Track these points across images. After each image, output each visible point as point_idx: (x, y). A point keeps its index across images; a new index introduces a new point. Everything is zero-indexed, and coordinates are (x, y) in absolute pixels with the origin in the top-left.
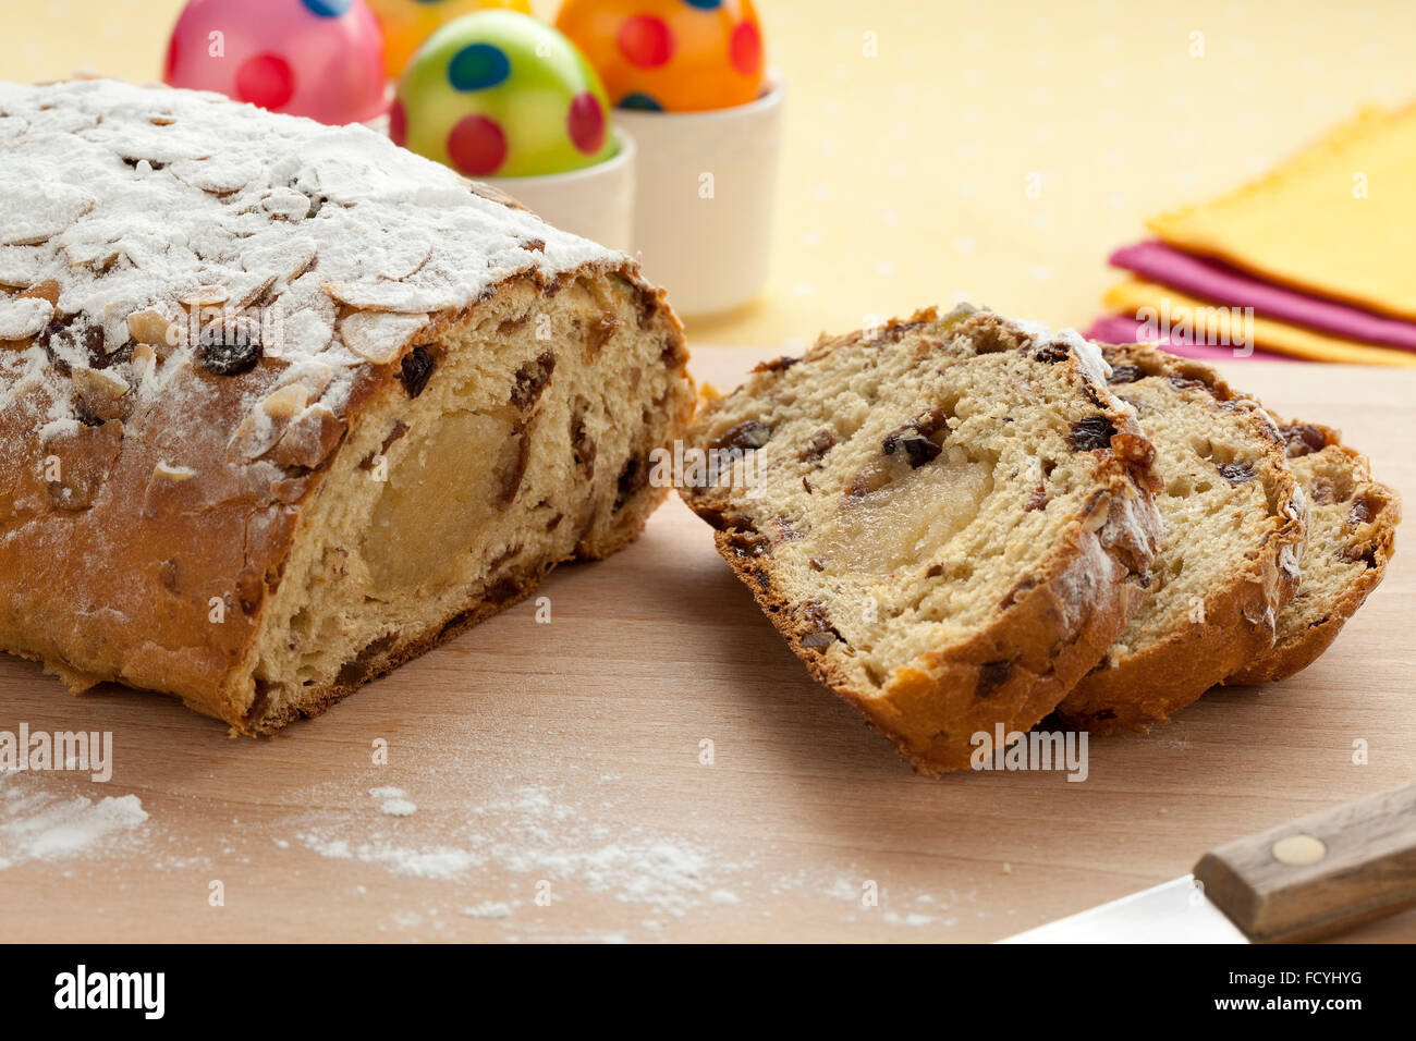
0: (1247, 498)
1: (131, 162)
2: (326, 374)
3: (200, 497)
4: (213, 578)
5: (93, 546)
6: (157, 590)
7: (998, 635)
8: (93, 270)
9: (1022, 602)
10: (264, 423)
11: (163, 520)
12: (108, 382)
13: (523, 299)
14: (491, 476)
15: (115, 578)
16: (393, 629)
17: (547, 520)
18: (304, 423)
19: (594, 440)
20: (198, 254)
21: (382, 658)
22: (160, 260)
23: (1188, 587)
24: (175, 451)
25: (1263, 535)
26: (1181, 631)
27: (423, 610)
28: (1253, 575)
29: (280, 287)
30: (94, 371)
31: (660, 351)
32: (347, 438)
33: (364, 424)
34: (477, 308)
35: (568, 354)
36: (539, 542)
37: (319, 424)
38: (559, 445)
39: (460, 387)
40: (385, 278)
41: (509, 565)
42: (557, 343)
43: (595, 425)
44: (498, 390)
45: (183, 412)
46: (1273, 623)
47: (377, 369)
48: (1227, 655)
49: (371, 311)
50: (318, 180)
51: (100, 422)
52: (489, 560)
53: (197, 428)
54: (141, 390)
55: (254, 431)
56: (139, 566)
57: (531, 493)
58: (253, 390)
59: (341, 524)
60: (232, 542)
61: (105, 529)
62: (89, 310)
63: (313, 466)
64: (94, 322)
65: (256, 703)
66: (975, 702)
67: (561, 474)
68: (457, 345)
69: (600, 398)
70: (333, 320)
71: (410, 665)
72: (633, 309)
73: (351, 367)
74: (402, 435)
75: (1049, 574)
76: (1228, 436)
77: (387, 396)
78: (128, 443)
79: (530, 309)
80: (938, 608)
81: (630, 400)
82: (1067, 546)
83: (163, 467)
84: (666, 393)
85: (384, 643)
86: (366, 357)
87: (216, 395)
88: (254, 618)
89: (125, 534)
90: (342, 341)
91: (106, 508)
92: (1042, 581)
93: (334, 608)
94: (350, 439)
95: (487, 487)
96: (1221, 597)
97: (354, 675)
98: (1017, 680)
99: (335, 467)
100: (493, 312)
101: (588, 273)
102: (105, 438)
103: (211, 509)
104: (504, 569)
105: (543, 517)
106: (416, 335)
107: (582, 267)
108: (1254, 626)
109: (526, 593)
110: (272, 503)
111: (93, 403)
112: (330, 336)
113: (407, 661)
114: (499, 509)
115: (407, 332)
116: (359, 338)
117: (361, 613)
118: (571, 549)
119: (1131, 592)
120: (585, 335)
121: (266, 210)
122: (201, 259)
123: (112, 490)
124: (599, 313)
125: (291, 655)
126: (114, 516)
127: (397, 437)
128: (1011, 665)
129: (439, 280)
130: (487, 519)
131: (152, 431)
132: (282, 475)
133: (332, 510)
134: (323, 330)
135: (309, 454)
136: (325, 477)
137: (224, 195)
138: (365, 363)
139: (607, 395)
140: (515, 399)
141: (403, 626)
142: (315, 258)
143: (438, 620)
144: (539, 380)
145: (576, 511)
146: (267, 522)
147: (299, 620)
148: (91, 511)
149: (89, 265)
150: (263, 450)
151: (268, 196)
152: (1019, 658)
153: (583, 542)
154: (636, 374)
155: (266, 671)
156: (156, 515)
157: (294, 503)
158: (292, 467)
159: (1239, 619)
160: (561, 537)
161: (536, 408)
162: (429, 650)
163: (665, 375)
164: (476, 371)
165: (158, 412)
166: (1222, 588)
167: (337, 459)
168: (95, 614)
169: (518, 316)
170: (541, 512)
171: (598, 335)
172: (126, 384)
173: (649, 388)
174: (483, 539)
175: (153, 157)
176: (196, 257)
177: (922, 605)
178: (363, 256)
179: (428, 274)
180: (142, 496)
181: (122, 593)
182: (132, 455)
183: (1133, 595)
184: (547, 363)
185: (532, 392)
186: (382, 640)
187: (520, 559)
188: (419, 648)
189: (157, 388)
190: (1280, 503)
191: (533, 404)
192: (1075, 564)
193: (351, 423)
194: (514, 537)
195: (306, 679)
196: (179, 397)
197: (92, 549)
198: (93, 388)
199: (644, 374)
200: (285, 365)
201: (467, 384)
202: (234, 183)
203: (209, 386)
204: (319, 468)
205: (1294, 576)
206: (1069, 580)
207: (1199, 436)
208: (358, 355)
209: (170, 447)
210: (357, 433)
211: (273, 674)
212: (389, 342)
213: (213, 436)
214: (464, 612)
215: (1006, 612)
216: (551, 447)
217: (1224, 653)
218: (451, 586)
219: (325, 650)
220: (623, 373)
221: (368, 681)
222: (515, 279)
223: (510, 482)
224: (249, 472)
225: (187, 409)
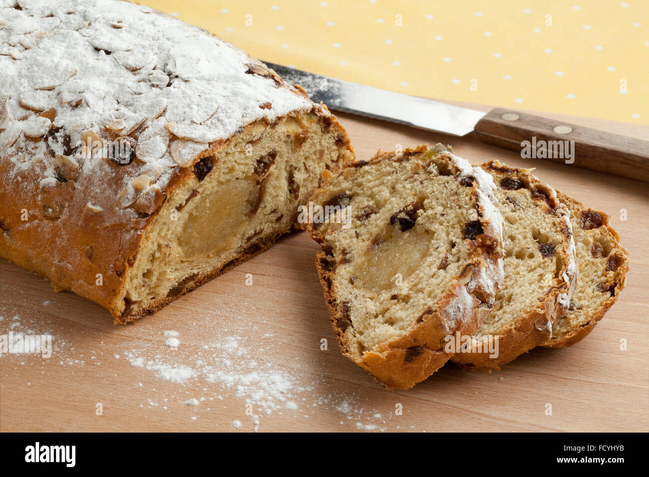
0: (548, 266)
1: (97, 50)
2: (160, 170)
3: (103, 221)
4: (107, 258)
5: (61, 235)
6: (84, 259)
7: (414, 336)
8: (71, 106)
9: (426, 321)
10: (131, 190)
11: (88, 228)
12: (70, 162)
13: (259, 131)
14: (245, 204)
15: (68, 250)
16: (196, 272)
17: (275, 218)
18: (147, 194)
19: (299, 183)
20: (118, 101)
21: (191, 284)
22: (100, 103)
23: (511, 312)
24: (95, 198)
25: (549, 289)
26: (503, 334)
27: (211, 262)
28: (540, 309)
29: (149, 123)
30: (65, 157)
31: (334, 141)
32: (167, 200)
33: (175, 194)
34: (234, 138)
35: (283, 149)
36: (272, 227)
37: (154, 194)
38: (281, 187)
39: (226, 171)
40: (194, 122)
41: (256, 238)
42: (278, 146)
43: (299, 177)
44: (247, 170)
45: (100, 181)
46: (550, 329)
47: (183, 170)
48: (527, 343)
49: (185, 140)
50: (175, 66)
51: (65, 181)
52: (246, 238)
53: (105, 189)
54: (84, 168)
55: (127, 194)
56: (78, 247)
57: (266, 208)
58: (130, 174)
59: (166, 234)
60: (115, 243)
61: (65, 228)
62: (66, 126)
63: (150, 214)
64: (68, 133)
65: (126, 310)
66: (404, 365)
67: (282, 199)
68: (224, 154)
69: (303, 165)
70: (168, 142)
71: (206, 284)
72: (319, 126)
73: (171, 168)
74: (196, 195)
75: (439, 307)
76: (548, 229)
77: (187, 181)
78: (76, 192)
79: (262, 134)
80: (392, 317)
81: (318, 163)
82: (450, 293)
83: (89, 205)
84: (338, 158)
85: (192, 277)
86: (178, 164)
87: (114, 174)
88: (122, 278)
89: (72, 232)
90: (170, 153)
91: (65, 220)
92: (436, 311)
93: (164, 268)
94: (168, 201)
95: (244, 208)
96: (524, 320)
97: (176, 292)
98: (424, 354)
99: (161, 213)
100: (242, 139)
101: (293, 115)
102: (67, 188)
103: (108, 227)
104: (254, 240)
105: (273, 217)
106: (202, 153)
107: (290, 113)
108: (540, 331)
109: (266, 248)
110: (132, 228)
111: (63, 172)
112: (165, 151)
113: (204, 283)
114: (249, 217)
115: (197, 152)
116: (177, 154)
117: (179, 267)
118: (289, 228)
119: (481, 312)
120: (293, 141)
121: (150, 81)
122: (119, 103)
123: (69, 212)
124: (300, 130)
125: (143, 289)
126: (68, 224)
127: (193, 197)
128: (422, 348)
129: (218, 124)
130: (244, 222)
131: (87, 188)
132: (137, 216)
133: (161, 230)
134: (163, 147)
135: (149, 208)
136: (156, 217)
137: (134, 70)
138: (177, 166)
139: (306, 163)
140: (256, 171)
141: (201, 270)
142: (166, 109)
143: (219, 265)
144: (268, 163)
145: (291, 212)
146: (129, 237)
147: (147, 274)
148: (60, 220)
149: (69, 103)
150: (130, 203)
151: (152, 74)
152: (425, 345)
153: (295, 224)
154: (322, 153)
155: (131, 297)
156: (86, 226)
157: (141, 229)
158: (141, 213)
159: (533, 328)
160: (284, 224)
161: (267, 174)
162: (216, 277)
163: (338, 150)
164: (234, 164)
165: (90, 180)
166: (525, 316)
167: (162, 209)
168: (61, 264)
169: (256, 138)
170: (273, 215)
171: (299, 141)
172: (77, 164)
173: (329, 157)
174: (241, 230)
175: (107, 49)
176: (116, 102)
177: (385, 315)
178: (187, 110)
179: (214, 121)
180: (81, 216)
181: (71, 257)
182: (78, 196)
183: (483, 313)
184: (273, 155)
185: (265, 168)
186: (190, 277)
187: (262, 235)
188: (210, 277)
189: (90, 168)
190: (561, 272)
191: (265, 173)
192: (453, 302)
193: (168, 195)
194: (259, 227)
195: (151, 297)
196: (99, 173)
197: (60, 236)
198: (64, 165)
199: (326, 152)
200: (144, 163)
201: (230, 169)
202: (139, 65)
203: (112, 169)
204: (153, 214)
205: (564, 306)
206: (449, 310)
207: (536, 227)
208: (175, 162)
209: (93, 196)
210: (172, 198)
211: (134, 297)
212: (189, 157)
213: (111, 194)
214: (233, 260)
215: (419, 325)
216: (277, 188)
217: (525, 343)
218: (226, 250)
219: (161, 284)
220: (315, 153)
221: (184, 294)
222: (254, 123)
223: (255, 205)
224: (123, 213)
225: (101, 180)
